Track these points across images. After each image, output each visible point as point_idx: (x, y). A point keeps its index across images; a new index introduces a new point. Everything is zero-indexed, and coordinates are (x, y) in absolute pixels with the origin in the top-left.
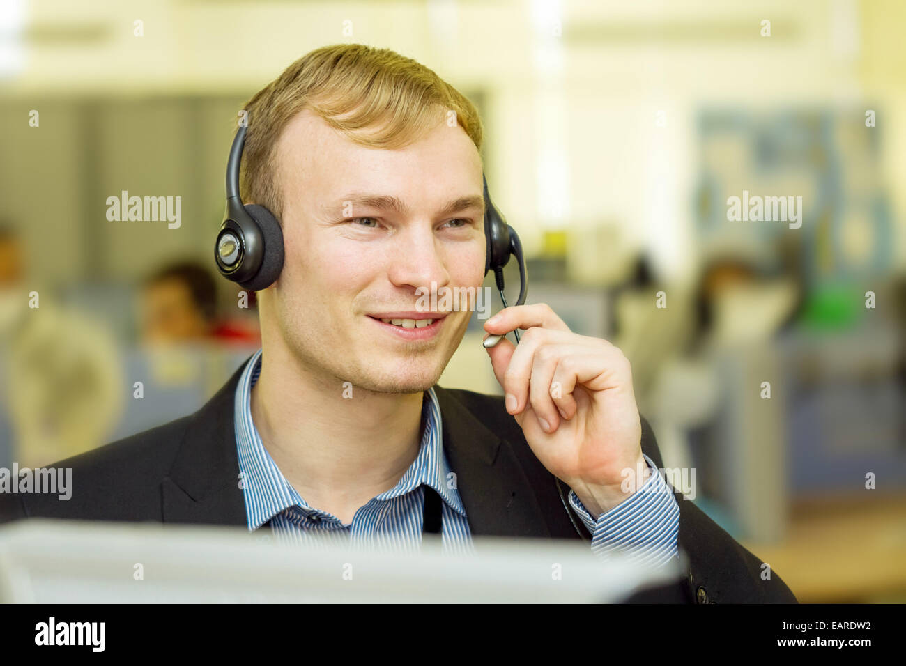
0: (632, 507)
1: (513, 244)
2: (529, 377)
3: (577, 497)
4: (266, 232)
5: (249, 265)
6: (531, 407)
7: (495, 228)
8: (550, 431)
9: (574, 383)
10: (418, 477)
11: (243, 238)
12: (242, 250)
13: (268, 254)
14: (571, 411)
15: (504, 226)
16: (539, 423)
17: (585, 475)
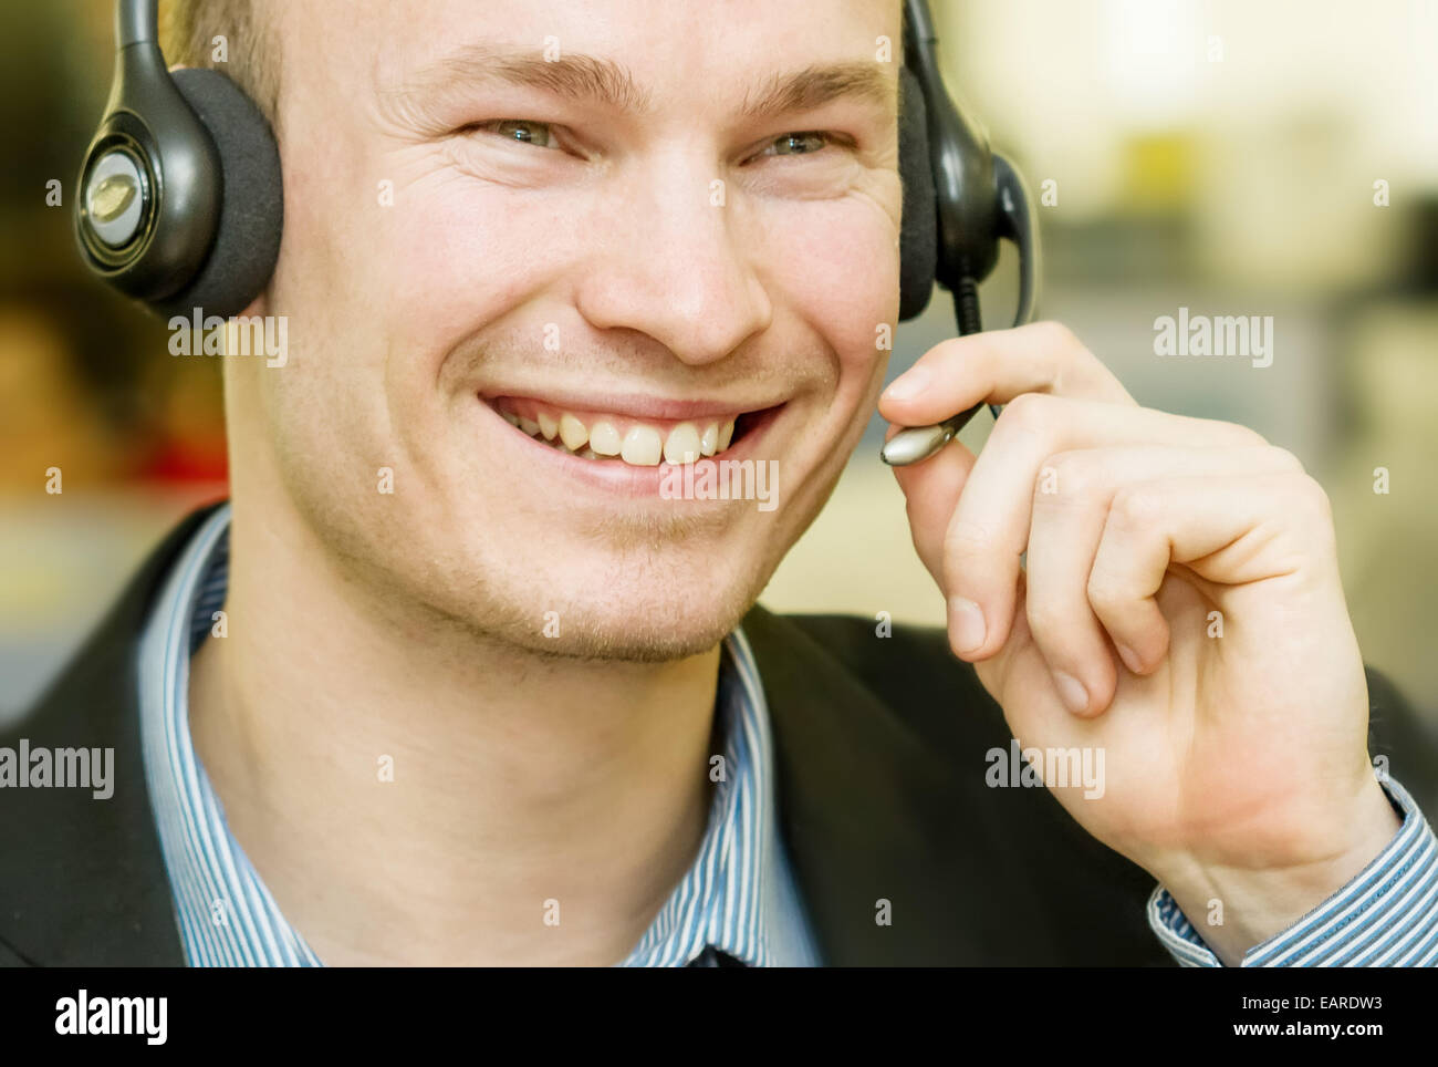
0: (1343, 924)
1: (1009, 206)
2: (1019, 548)
3: (1175, 906)
4: (225, 151)
5: (174, 250)
6: (1031, 640)
7: (952, 164)
8: (1090, 711)
9: (1163, 564)
10: (695, 927)
11: (157, 169)
12: (153, 206)
13: (231, 213)
14: (1153, 651)
15: (983, 159)
16: (1056, 688)
17: (1201, 839)
